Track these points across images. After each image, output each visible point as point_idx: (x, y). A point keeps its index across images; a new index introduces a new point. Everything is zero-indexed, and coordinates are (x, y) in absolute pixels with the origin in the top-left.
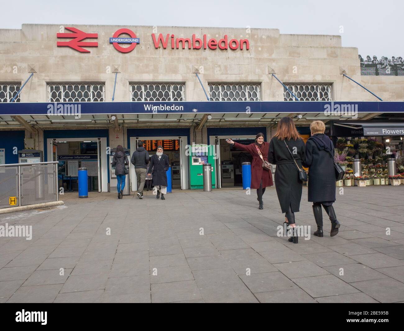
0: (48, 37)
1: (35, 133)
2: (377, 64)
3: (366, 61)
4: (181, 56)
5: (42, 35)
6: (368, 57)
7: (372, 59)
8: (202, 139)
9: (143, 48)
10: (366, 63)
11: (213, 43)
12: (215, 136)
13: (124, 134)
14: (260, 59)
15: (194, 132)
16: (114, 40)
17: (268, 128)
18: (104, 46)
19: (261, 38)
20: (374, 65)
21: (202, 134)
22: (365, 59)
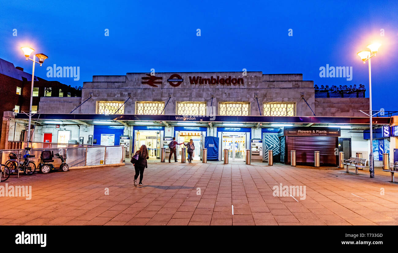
0: (138, 79)
1: (129, 127)
2: (329, 90)
3: (320, 88)
4: (205, 88)
5: (136, 78)
6: (322, 86)
7: (325, 87)
8: (214, 133)
9: (185, 84)
10: (320, 90)
11: (222, 80)
13: (172, 129)
14: (250, 89)
16: (170, 80)
18: (165, 83)
19: (251, 77)
20: (326, 91)
22: (320, 87)
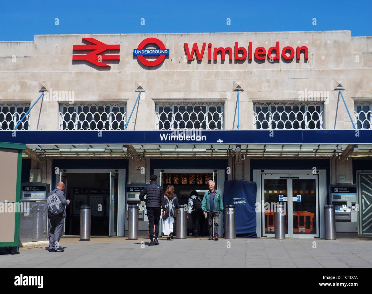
0: (63, 50)
1: (42, 162)
4: (220, 70)
5: (57, 48)
8: (243, 174)
9: (174, 60)
11: (261, 53)
12: (261, 170)
13: (146, 165)
14: (323, 71)
15: (233, 164)
16: (138, 52)
17: (331, 160)
18: (126, 59)
19: (326, 44)
21: (243, 167)
